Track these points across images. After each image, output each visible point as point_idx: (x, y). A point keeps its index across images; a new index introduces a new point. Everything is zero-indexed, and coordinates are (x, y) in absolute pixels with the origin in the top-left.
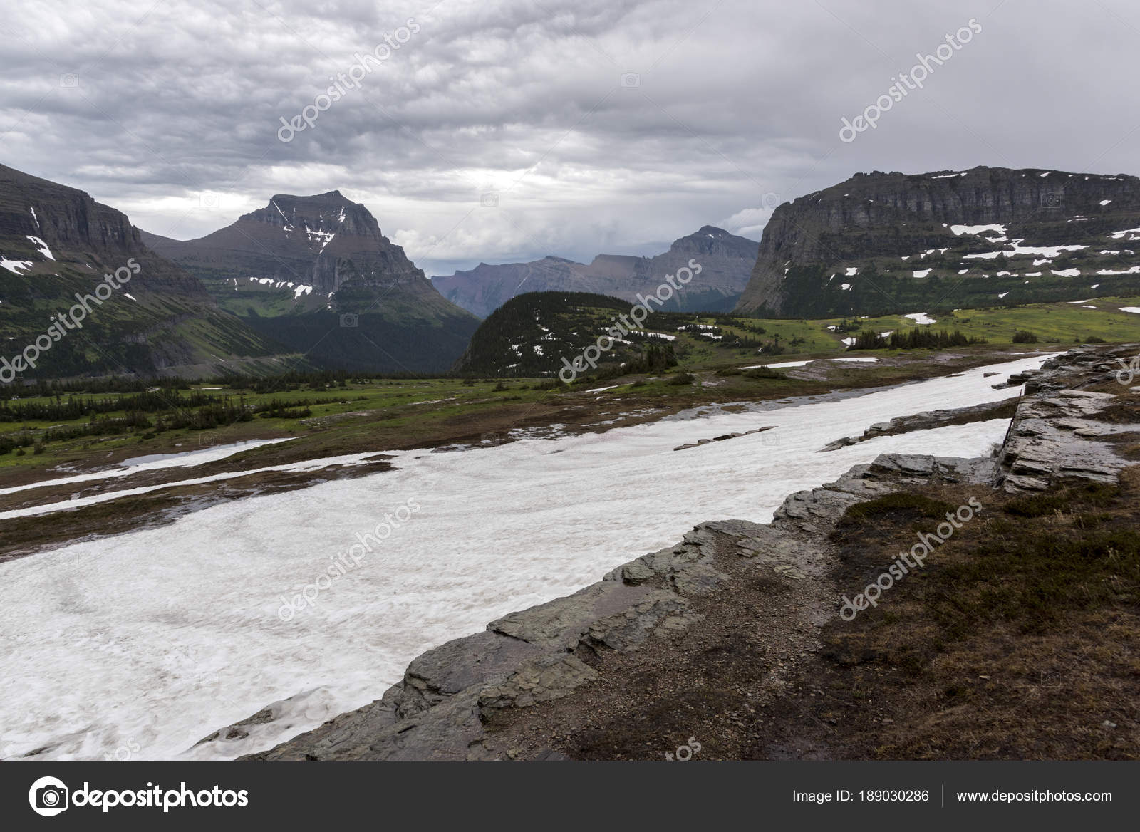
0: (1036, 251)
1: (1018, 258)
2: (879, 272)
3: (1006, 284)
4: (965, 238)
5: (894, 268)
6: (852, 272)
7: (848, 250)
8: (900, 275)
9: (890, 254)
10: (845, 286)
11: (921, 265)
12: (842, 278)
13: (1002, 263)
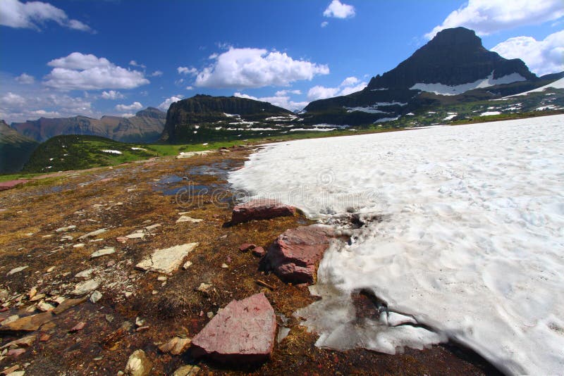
0: (248, 123)
1: (243, 125)
2: (206, 127)
3: (238, 132)
4: (229, 118)
5: (210, 126)
6: (197, 127)
7: (196, 120)
8: (212, 129)
9: (210, 122)
10: (195, 132)
11: (218, 126)
12: (195, 130)
13: (239, 126)
